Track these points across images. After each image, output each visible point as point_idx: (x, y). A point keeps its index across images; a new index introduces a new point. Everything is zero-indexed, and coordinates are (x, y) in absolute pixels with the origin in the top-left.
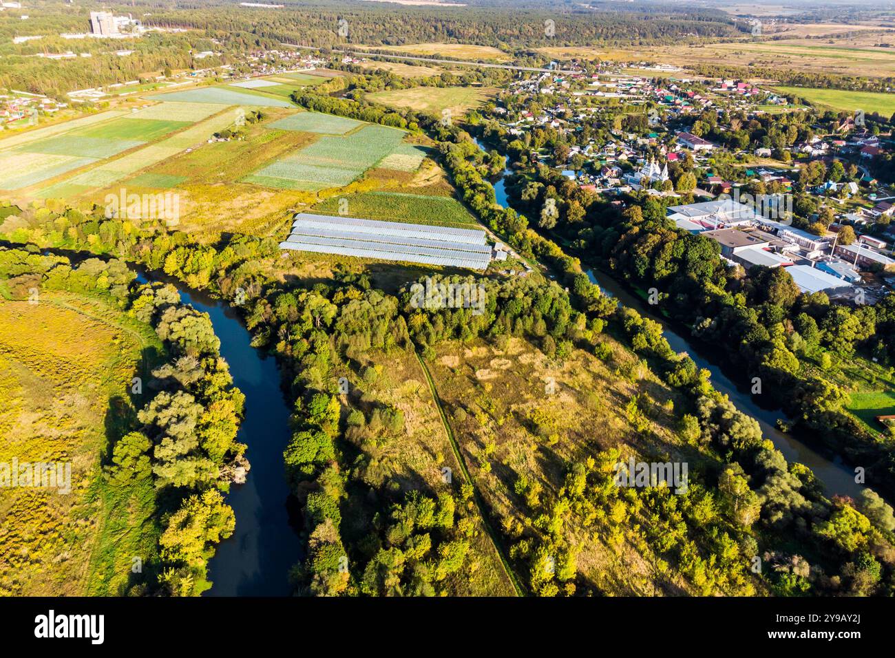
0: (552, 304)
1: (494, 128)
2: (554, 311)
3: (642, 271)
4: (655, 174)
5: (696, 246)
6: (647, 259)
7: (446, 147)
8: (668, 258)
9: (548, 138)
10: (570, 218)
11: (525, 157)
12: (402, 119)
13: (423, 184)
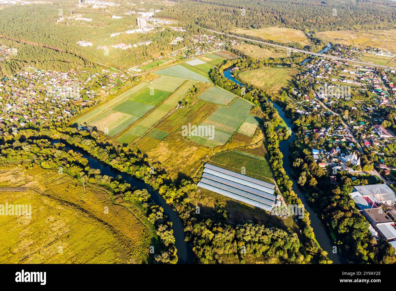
0: (292, 245)
1: (290, 108)
2: (292, 248)
3: (334, 226)
4: (354, 160)
5: (358, 223)
6: (336, 222)
7: (267, 125)
8: (345, 225)
9: (312, 119)
10: (310, 184)
11: (300, 132)
12: (252, 97)
13: (254, 147)
